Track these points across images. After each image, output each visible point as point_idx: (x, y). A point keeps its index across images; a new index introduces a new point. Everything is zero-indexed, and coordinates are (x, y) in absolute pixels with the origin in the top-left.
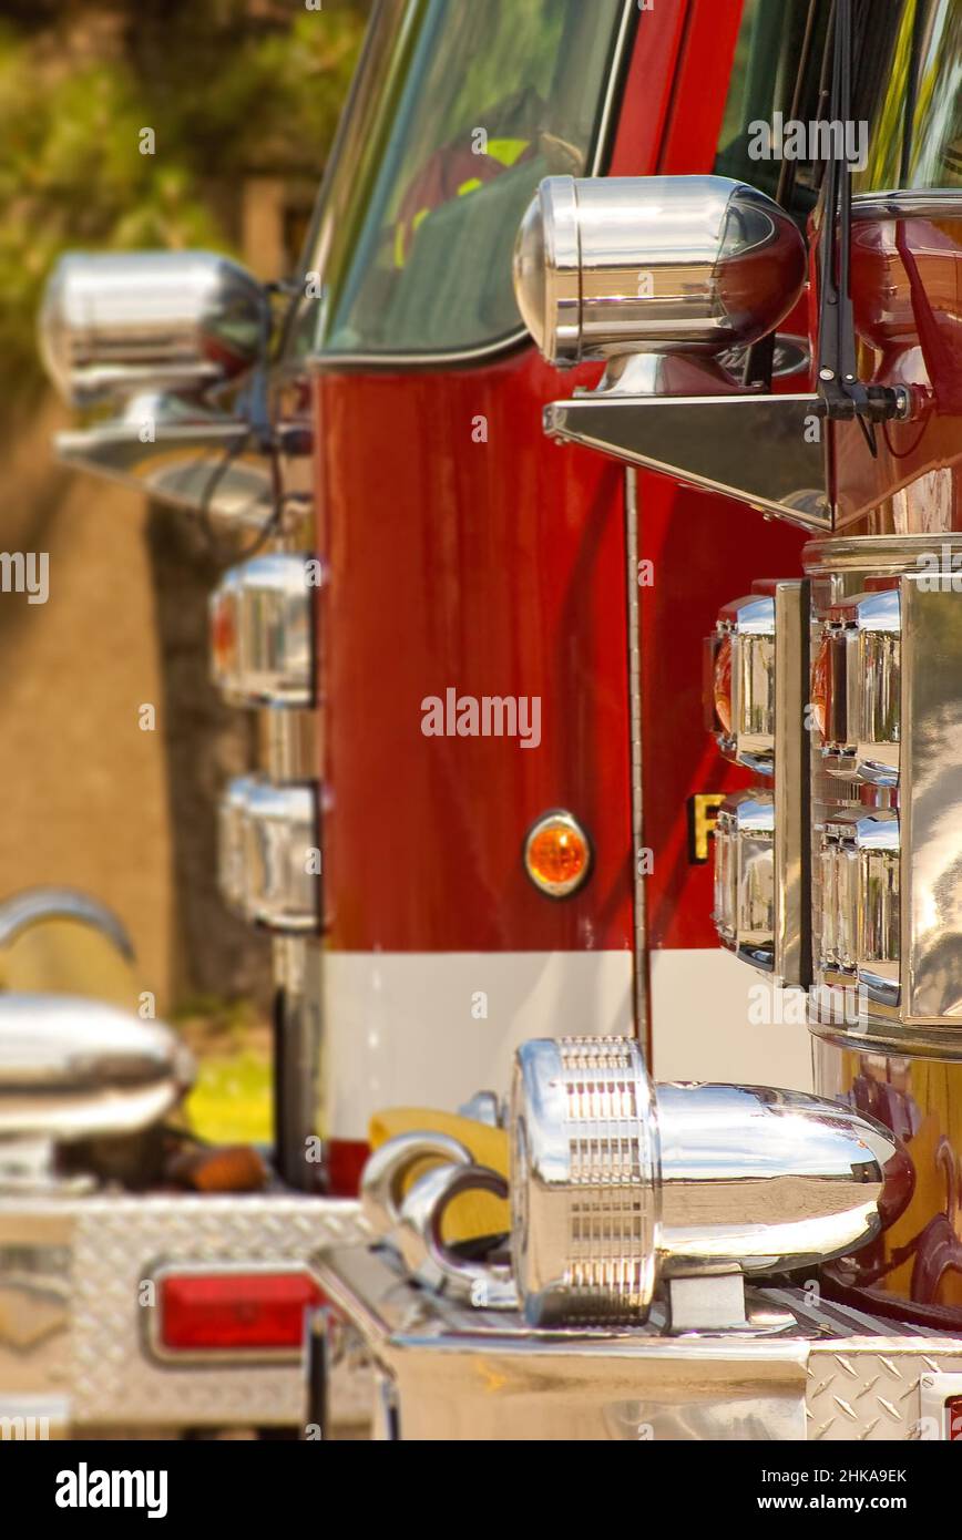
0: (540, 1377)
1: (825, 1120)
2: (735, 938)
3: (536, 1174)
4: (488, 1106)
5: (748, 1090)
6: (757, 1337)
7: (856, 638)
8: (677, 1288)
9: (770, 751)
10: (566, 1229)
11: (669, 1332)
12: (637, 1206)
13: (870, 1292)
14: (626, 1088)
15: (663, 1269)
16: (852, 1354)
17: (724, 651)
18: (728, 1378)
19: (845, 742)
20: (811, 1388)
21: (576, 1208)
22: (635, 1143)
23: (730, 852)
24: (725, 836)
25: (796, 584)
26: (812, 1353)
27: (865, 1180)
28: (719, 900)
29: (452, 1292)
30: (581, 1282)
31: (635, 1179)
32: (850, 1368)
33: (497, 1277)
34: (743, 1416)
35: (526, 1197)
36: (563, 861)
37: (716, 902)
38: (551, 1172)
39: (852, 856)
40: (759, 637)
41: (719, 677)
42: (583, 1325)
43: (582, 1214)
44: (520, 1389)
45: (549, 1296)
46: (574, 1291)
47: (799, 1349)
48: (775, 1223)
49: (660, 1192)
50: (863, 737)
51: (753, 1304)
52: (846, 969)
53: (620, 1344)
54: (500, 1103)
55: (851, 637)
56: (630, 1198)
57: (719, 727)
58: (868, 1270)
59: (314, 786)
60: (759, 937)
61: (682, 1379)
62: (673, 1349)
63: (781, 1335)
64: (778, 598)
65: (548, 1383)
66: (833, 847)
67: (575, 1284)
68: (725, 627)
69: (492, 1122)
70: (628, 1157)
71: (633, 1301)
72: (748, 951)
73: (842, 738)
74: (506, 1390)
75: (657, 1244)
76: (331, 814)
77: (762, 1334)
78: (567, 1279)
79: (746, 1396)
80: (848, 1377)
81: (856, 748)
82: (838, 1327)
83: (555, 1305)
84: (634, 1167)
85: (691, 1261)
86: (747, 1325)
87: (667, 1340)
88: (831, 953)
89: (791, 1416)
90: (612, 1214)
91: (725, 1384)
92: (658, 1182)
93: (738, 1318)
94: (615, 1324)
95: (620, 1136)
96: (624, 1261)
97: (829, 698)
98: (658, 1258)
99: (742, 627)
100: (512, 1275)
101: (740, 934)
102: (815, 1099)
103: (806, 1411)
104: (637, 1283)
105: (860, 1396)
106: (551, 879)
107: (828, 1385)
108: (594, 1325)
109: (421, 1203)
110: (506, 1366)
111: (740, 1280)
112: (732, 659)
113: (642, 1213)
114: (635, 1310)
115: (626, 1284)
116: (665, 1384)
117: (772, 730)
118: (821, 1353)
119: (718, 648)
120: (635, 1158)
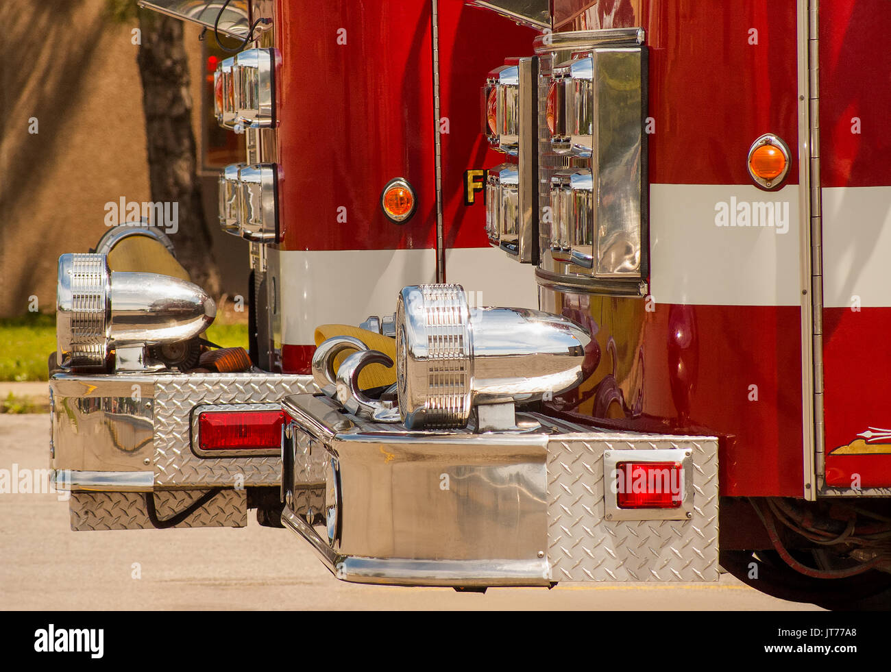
0: (414, 454)
1: (556, 325)
2: (498, 239)
3: (411, 353)
4: (374, 323)
5: (516, 310)
6: (521, 434)
7: (570, 82)
8: (482, 410)
9: (516, 143)
10: (426, 380)
11: (477, 431)
12: (462, 369)
13: (572, 413)
14: (456, 309)
15: (474, 401)
16: (569, 442)
17: (493, 93)
18: (508, 454)
19: (565, 135)
20: (549, 459)
21: (431, 370)
22: (461, 337)
23: (496, 194)
24: (493, 187)
25: (530, 59)
26: (550, 441)
27: (576, 355)
28: (489, 219)
29: (363, 414)
30: (434, 407)
31: (461, 355)
32: (569, 448)
33: (386, 406)
34: (514, 473)
35: (405, 365)
36: (402, 204)
37: (487, 220)
38: (418, 352)
39: (568, 193)
40: (510, 86)
41: (490, 107)
42: (434, 429)
43: (434, 373)
44: (402, 460)
45: (417, 414)
46: (430, 412)
47: (544, 439)
48: (531, 376)
49: (473, 362)
50: (574, 133)
51: (519, 419)
52: (564, 250)
53: (450, 438)
54: (381, 322)
55: (568, 82)
56: (459, 365)
57: (489, 131)
58: (570, 403)
59: (274, 167)
60: (511, 238)
61: (485, 455)
62: (479, 440)
63: (532, 433)
64: (519, 66)
65: (416, 457)
66: (557, 189)
67: (431, 408)
68: (492, 81)
69: (377, 331)
70: (458, 344)
71: (460, 417)
72: (505, 245)
73: (563, 132)
74: (396, 461)
75: (471, 388)
76: (283, 181)
77: (523, 432)
78: (427, 405)
79: (516, 463)
80: (568, 453)
81: (570, 138)
82: (560, 429)
83: (421, 418)
84: (460, 349)
85: (488, 396)
86: (516, 428)
87: (476, 435)
88: (556, 242)
89: (539, 473)
90: (450, 373)
91: (506, 457)
92: (472, 357)
93: (512, 425)
94: (450, 428)
95: (453, 334)
96: (455, 396)
97: (555, 113)
98: (472, 396)
99: (502, 81)
100: (395, 405)
101: (501, 236)
102: (550, 315)
103: (547, 470)
104: (462, 407)
105: (574, 462)
106: (395, 213)
107: (558, 456)
108: (440, 428)
109: (347, 370)
110: (395, 449)
111: (512, 406)
112: (497, 96)
113: (465, 372)
114: (461, 421)
115: (456, 408)
116: (476, 457)
117: (517, 132)
118: (554, 441)
119: (489, 92)
120: (461, 344)
